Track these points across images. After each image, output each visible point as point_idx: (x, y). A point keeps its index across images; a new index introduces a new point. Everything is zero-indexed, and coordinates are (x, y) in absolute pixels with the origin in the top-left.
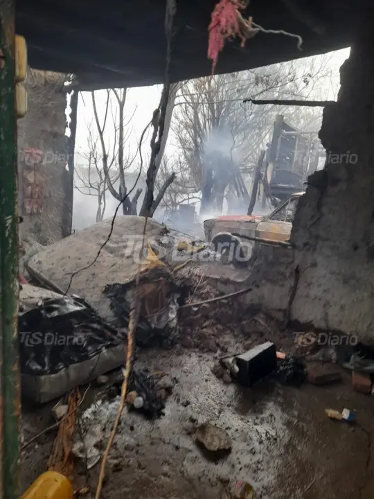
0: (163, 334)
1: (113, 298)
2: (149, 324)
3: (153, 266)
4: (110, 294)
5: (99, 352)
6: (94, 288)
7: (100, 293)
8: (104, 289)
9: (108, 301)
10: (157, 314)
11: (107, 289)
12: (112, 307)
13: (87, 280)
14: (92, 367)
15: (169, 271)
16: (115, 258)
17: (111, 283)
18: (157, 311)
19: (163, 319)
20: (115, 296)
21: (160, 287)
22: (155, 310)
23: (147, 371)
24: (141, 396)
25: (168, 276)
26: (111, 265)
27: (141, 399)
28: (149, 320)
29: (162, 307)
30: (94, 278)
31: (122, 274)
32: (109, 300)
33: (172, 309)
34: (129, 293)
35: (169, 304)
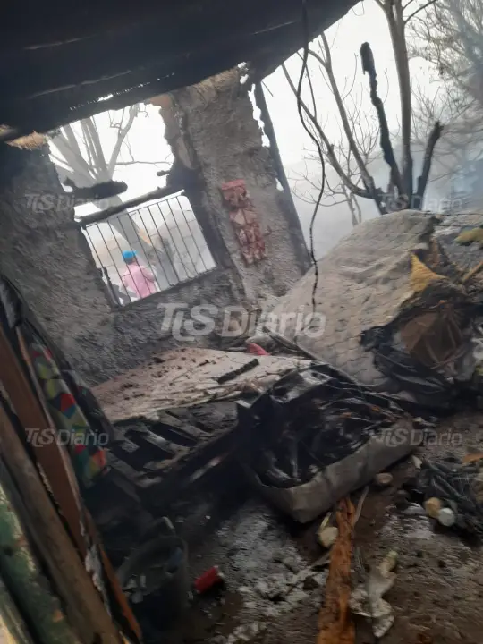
0: (473, 388)
1: (374, 350)
2: (441, 377)
3: (424, 285)
4: (369, 345)
5: (365, 439)
6: (347, 340)
7: (357, 345)
8: (359, 339)
9: (370, 356)
10: (454, 357)
11: (365, 338)
12: (375, 363)
13: (336, 331)
14: (360, 464)
15: (453, 285)
16: (369, 288)
17: (368, 327)
18: (451, 354)
19: (466, 362)
20: (376, 347)
21: (445, 316)
22: (447, 353)
23: (452, 460)
24: (448, 506)
25: (454, 293)
26: (363, 300)
27: (447, 511)
28: (441, 372)
29: (458, 344)
30: (344, 325)
31: (380, 311)
32: (369, 353)
33: (477, 344)
34: (397, 337)
35: (471, 337)
